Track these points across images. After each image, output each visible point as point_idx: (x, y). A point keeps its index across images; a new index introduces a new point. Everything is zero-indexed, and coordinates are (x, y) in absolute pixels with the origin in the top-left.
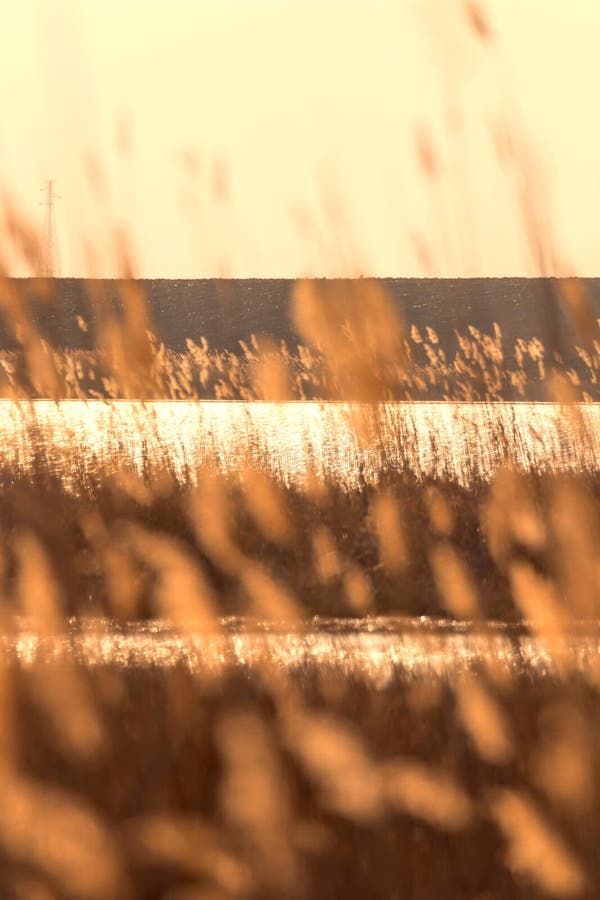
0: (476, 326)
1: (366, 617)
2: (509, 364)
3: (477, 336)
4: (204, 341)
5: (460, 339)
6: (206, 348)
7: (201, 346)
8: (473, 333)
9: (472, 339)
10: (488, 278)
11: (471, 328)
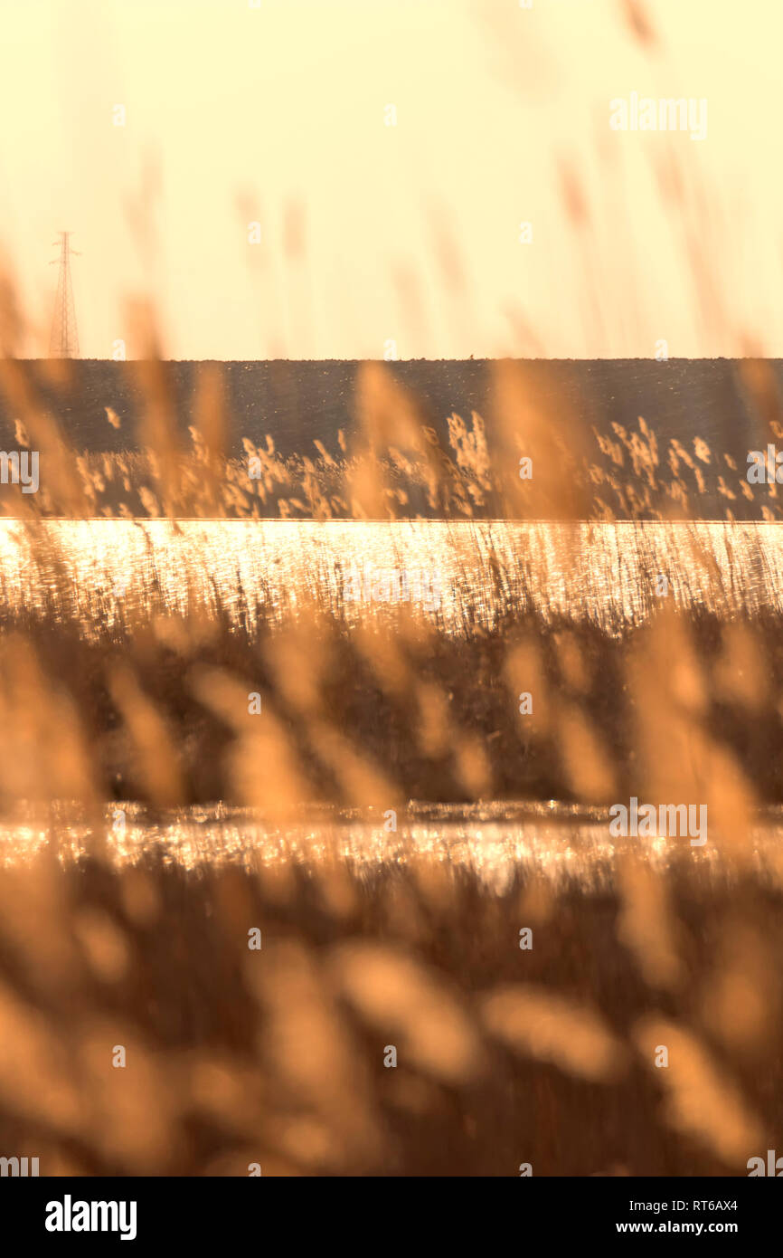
0: (621, 423)
1: (477, 803)
2: (663, 471)
3: (622, 435)
4: (269, 441)
5: (600, 439)
6: (271, 450)
7: (266, 448)
8: (617, 431)
9: (616, 439)
10: (637, 359)
11: (615, 425)
